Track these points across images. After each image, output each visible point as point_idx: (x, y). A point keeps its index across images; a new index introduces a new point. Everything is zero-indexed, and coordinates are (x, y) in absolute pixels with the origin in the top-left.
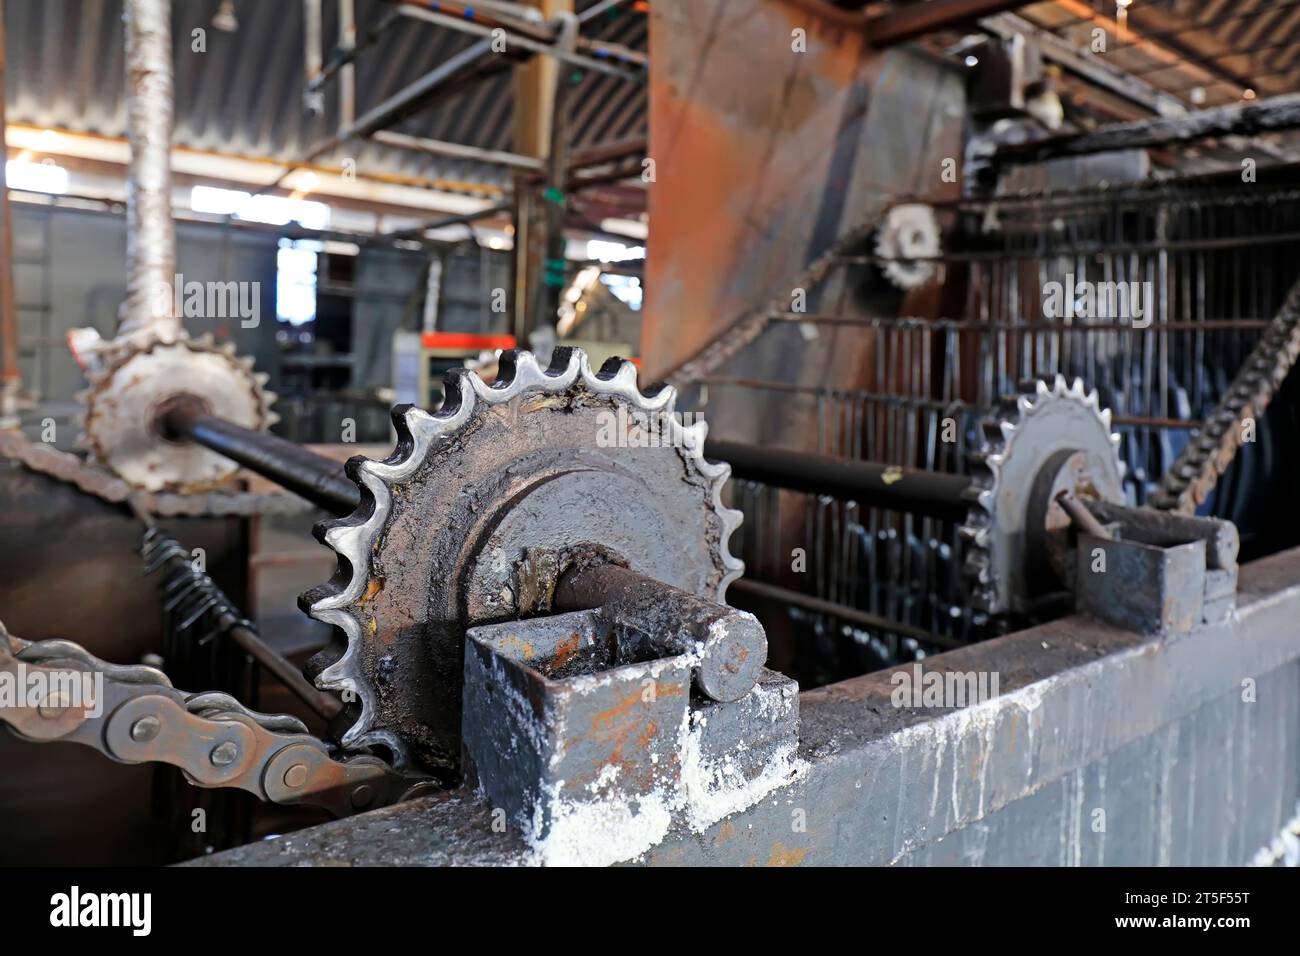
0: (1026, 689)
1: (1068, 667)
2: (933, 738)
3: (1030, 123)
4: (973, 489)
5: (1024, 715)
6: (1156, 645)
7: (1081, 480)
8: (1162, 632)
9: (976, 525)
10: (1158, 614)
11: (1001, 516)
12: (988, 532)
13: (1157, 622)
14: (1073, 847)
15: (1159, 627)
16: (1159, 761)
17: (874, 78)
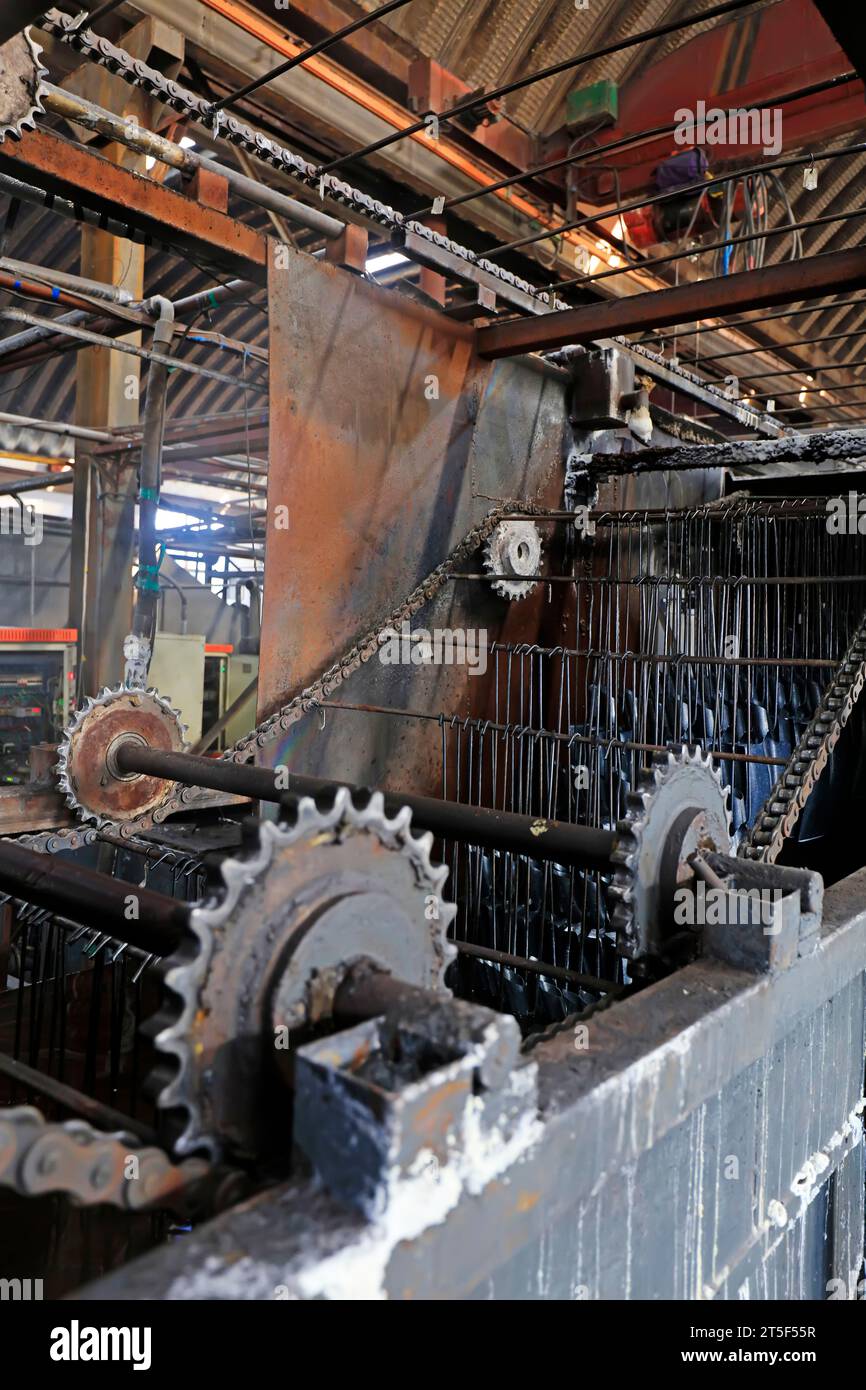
0: (679, 1037)
1: (707, 1011)
2: (620, 1088)
3: (623, 433)
4: (621, 853)
5: (678, 1058)
6: (766, 983)
7: (702, 836)
8: (771, 971)
9: (621, 883)
10: (767, 955)
11: (642, 874)
12: (632, 890)
13: (767, 963)
14: (699, 1154)
15: (768, 967)
16: (760, 1069)
17: (482, 388)
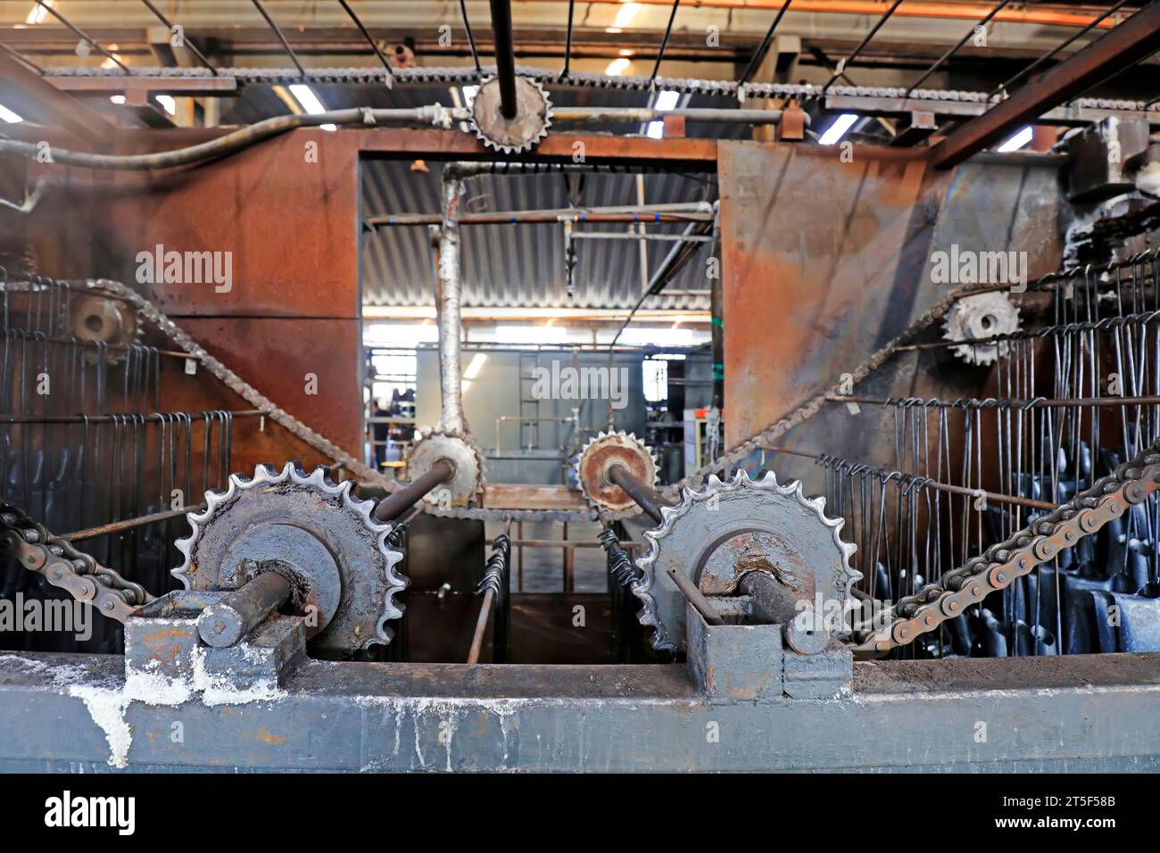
0: (500, 700)
2: (391, 707)
3: (1132, 195)
6: (694, 702)
7: (748, 556)
8: (707, 693)
10: (705, 677)
13: (705, 684)
15: (705, 688)
17: (942, 194)
